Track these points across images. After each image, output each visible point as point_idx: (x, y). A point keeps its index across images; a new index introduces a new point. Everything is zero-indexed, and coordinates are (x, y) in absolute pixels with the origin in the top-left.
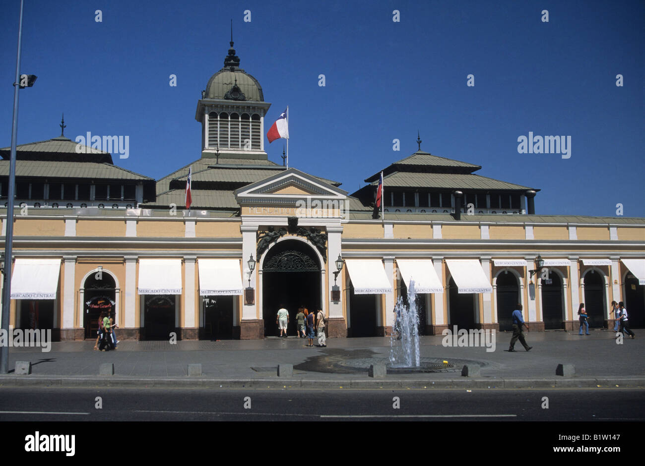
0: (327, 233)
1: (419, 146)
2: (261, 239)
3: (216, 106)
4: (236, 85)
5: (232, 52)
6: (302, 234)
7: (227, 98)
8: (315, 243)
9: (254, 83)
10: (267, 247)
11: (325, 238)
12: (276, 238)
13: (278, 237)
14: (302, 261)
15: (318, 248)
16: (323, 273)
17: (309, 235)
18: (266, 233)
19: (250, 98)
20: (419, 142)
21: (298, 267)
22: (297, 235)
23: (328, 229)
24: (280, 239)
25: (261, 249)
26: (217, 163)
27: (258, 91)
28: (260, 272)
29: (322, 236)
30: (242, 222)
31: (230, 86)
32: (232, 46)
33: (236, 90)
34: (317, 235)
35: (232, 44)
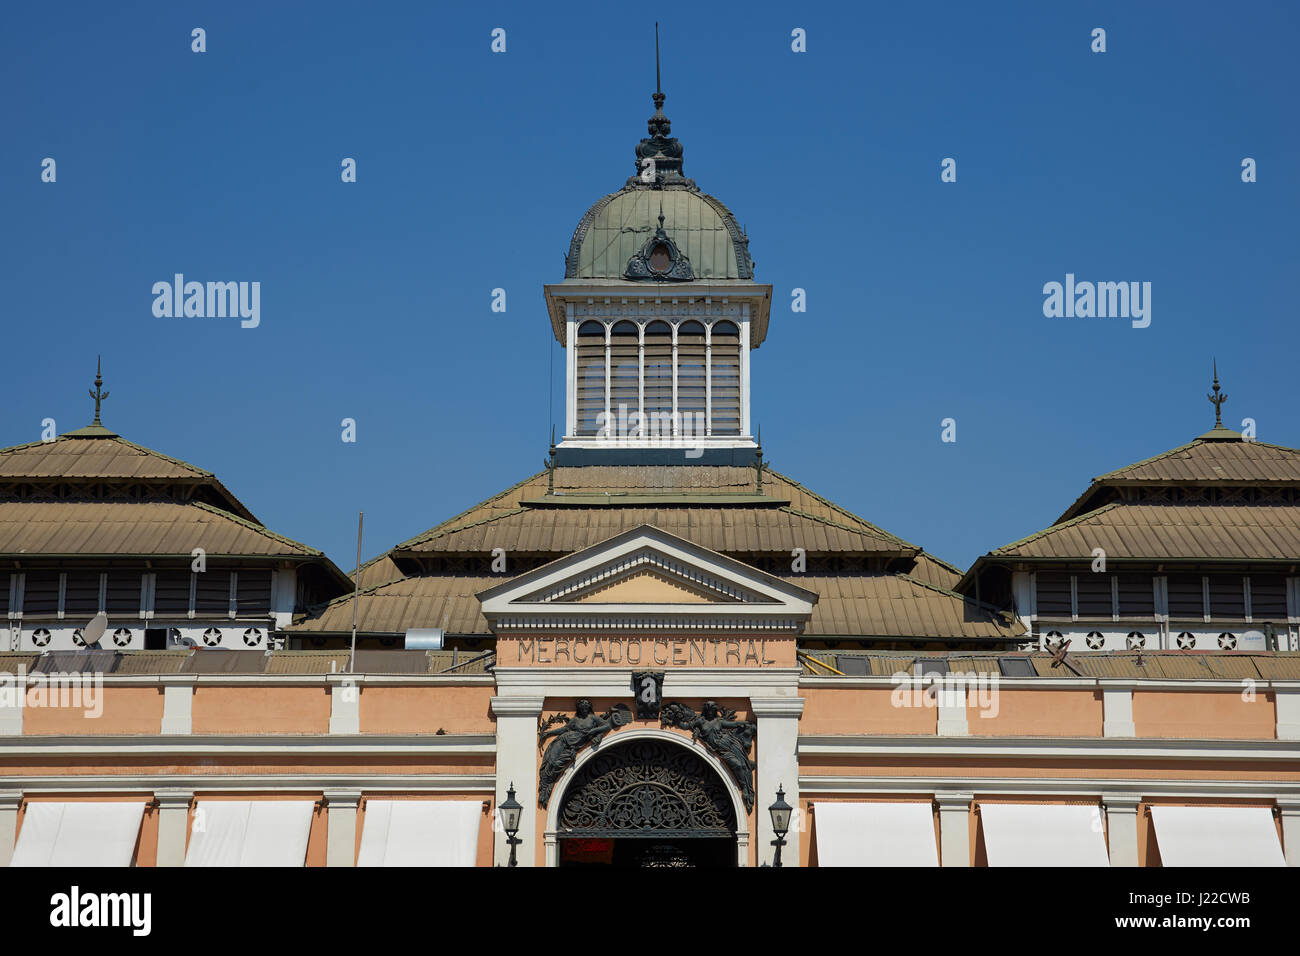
0: (753, 719)
1: (1218, 413)
2: (553, 738)
3: (599, 302)
4: (660, 231)
5: (659, 126)
6: (675, 721)
7: (632, 276)
8: (715, 750)
9: (720, 223)
10: (570, 762)
11: (748, 733)
12: (596, 734)
13: (606, 732)
14: (681, 806)
15: (728, 765)
16: (743, 844)
17: (699, 726)
18: (567, 720)
19: (708, 272)
20: (1219, 401)
21: (667, 824)
22: (664, 726)
23: (756, 707)
24: (611, 739)
25: (551, 767)
26: (550, 492)
27: (732, 247)
28: (549, 839)
29: (740, 729)
30: (496, 688)
31: (644, 236)
32: (659, 105)
33: (661, 247)
34: (723, 727)
35: (659, 100)
